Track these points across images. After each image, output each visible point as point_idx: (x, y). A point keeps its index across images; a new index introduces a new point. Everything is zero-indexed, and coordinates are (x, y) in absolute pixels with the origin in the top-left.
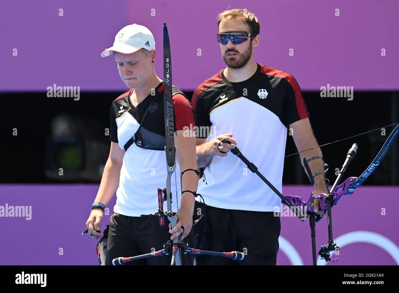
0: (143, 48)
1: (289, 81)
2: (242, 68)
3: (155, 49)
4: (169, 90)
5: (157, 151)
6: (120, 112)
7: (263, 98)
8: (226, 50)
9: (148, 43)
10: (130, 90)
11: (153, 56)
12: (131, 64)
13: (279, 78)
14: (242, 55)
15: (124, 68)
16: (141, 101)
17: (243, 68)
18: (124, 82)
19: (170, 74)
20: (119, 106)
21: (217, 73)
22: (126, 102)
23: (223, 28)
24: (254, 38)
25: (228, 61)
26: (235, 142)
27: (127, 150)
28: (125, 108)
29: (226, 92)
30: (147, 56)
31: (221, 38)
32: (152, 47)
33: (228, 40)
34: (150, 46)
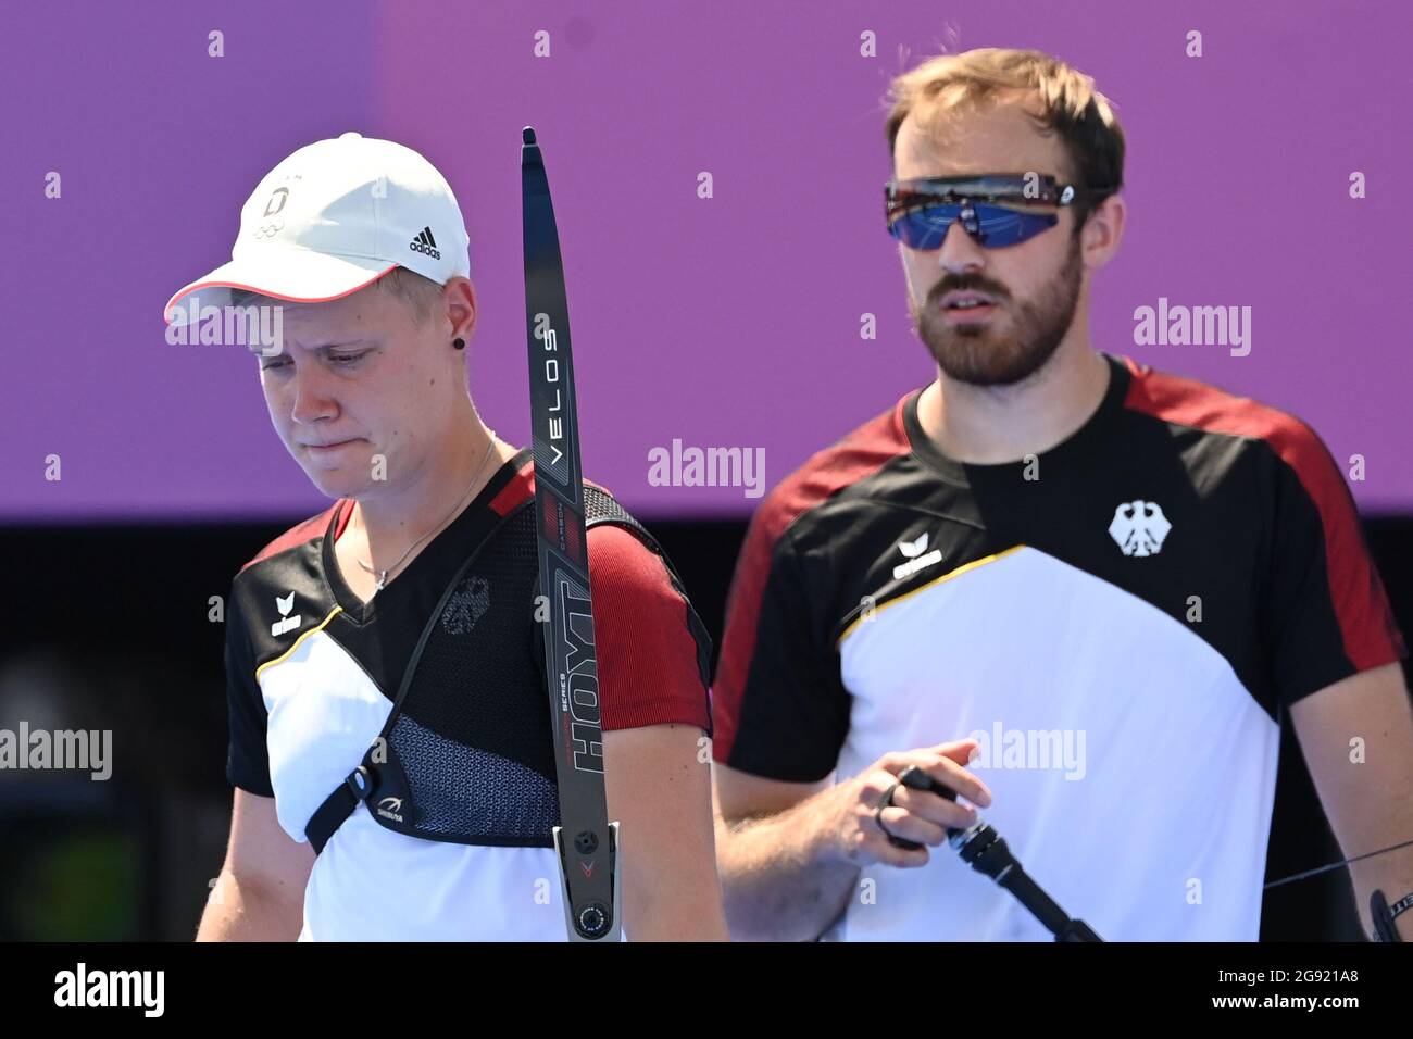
0: (400, 269)
1: (1287, 456)
2: (1022, 384)
3: (466, 274)
4: (565, 505)
5: (494, 850)
6: (278, 629)
7: (1142, 552)
8: (935, 278)
9: (426, 239)
10: (335, 508)
11: (458, 314)
12: (333, 357)
13: (1234, 439)
14: (1027, 308)
15: (294, 387)
16: (395, 568)
17: (1032, 379)
18: (300, 463)
19: (569, 419)
20: (268, 594)
21: (876, 413)
22: (312, 572)
23: (917, 155)
24: (1091, 213)
25: (948, 343)
26: (978, 789)
27: (326, 849)
28: (303, 606)
29: (936, 517)
30: (422, 312)
31: (908, 216)
32: (453, 259)
33: (947, 228)
34: (437, 256)
